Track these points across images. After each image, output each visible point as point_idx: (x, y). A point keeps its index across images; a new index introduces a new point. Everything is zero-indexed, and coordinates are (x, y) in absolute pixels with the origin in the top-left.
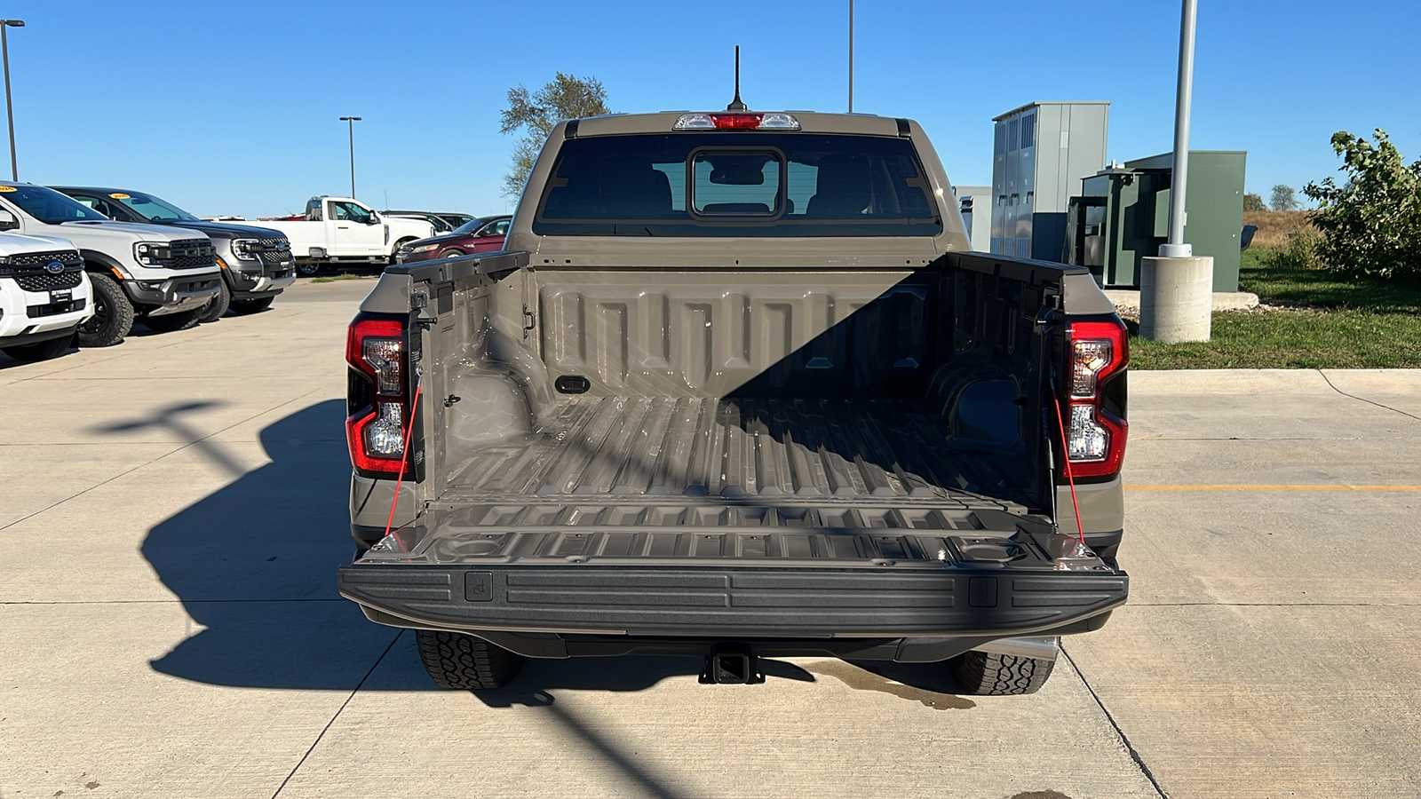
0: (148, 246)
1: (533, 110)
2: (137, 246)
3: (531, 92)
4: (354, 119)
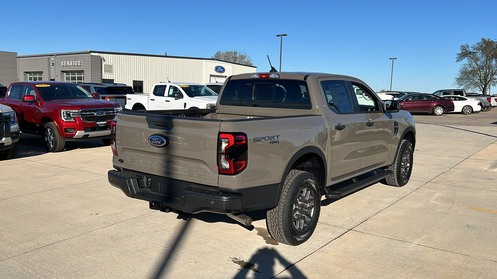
1: (470, 53)
4: (395, 59)
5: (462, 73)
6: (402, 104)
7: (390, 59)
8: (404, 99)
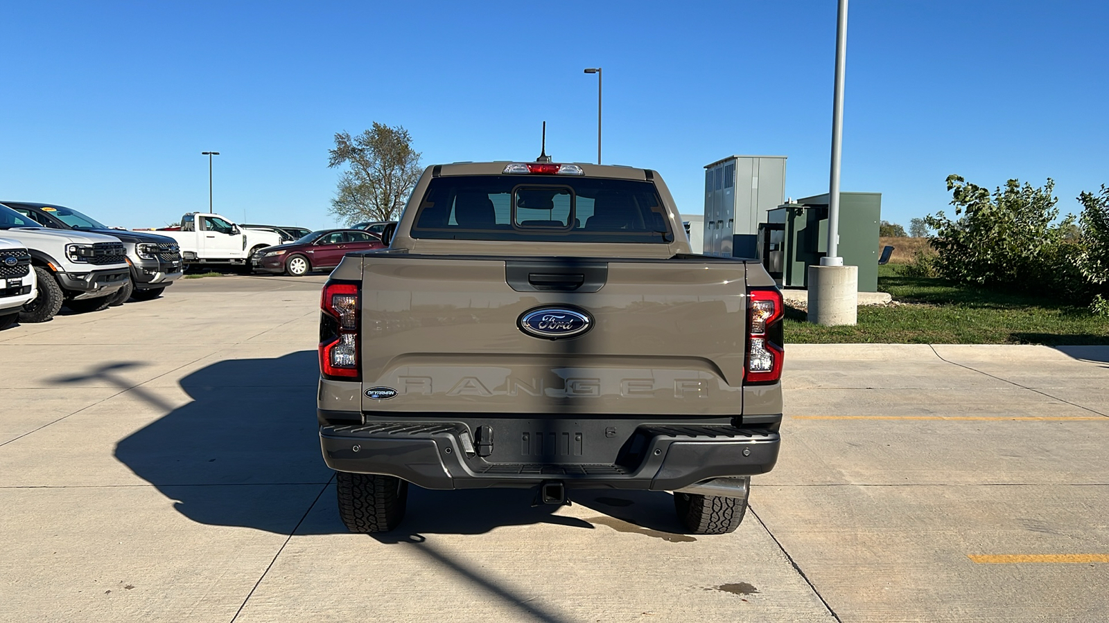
0: (77, 247)
1: (354, 150)
2: (68, 247)
3: (352, 136)
4: (214, 153)
5: (343, 191)
6: (312, 252)
7: (203, 153)
8: (314, 242)
